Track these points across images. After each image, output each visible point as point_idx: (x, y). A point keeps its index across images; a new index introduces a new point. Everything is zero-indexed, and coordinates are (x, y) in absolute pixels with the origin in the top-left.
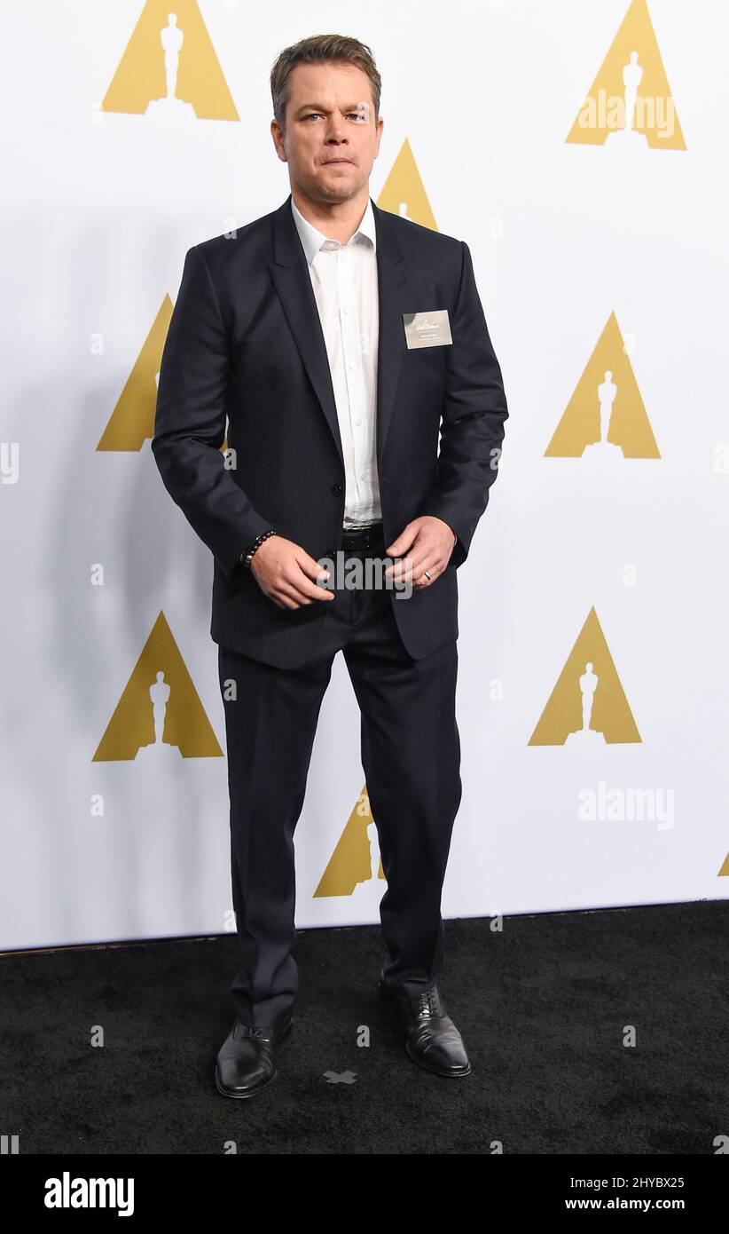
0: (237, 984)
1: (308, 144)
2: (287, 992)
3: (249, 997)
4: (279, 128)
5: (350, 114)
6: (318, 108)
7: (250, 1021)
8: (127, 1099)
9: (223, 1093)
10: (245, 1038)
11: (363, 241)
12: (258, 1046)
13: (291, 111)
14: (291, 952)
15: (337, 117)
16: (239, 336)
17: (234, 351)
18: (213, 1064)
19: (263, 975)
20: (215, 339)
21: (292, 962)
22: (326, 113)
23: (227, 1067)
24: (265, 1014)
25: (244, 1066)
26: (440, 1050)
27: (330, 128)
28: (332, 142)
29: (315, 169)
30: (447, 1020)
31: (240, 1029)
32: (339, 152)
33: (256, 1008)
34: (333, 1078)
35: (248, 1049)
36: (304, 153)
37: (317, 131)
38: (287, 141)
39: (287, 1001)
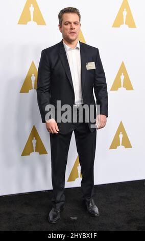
0: (53, 200)
1: (67, 29)
2: (63, 201)
3: (55, 202)
4: (60, 26)
5: (75, 23)
6: (69, 22)
7: (55, 208)
8: (31, 224)
9: (50, 222)
10: (55, 211)
11: (77, 48)
12: (57, 212)
13: (63, 23)
14: (64, 193)
15: (73, 24)
16: (52, 68)
17: (52, 71)
18: (48, 217)
19: (58, 198)
20: (48, 68)
21: (64, 195)
22: (70, 23)
23: (51, 217)
24: (58, 206)
25: (54, 217)
26: (94, 211)
27: (71, 26)
28: (72, 29)
29: (68, 34)
30: (95, 206)
31: (53, 209)
32: (73, 31)
33: (57, 205)
34: (72, 218)
35: (55, 213)
36: (66, 31)
37: (68, 27)
38: (62, 29)
39: (63, 203)
